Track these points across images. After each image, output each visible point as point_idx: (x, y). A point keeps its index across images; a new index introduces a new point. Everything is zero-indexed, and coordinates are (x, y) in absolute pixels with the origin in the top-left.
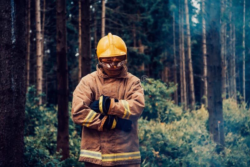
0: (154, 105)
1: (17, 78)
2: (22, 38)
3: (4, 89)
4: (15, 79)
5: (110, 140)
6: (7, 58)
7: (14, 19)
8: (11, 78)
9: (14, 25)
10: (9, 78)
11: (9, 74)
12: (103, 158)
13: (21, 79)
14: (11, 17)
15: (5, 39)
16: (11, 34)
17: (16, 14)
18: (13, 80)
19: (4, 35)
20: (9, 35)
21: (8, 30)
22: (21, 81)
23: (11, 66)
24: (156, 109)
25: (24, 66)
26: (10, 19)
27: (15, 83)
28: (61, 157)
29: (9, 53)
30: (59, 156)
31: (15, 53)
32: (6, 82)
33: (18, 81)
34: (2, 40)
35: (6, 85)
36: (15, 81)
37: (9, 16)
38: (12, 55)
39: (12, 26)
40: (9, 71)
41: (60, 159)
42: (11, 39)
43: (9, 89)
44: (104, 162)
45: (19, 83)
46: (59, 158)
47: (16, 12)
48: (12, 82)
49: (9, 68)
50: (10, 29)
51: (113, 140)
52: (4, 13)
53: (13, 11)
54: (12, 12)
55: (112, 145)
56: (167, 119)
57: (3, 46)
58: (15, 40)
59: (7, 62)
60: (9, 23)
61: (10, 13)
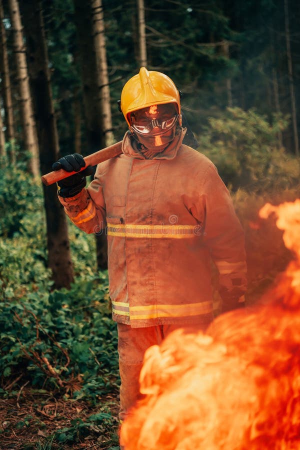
0: (243, 161)
5: (146, 281)
24: (248, 167)
28: (51, 283)
30: (48, 282)
41: (49, 288)
46: (48, 286)
55: (149, 288)
56: (272, 186)
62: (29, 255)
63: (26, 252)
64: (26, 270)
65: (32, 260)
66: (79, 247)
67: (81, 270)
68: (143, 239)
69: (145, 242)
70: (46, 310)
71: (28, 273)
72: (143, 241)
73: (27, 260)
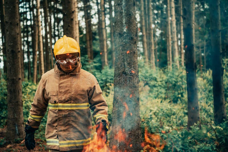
1: (129, 62)
2: (132, 26)
3: (120, 72)
4: (128, 63)
5: (66, 129)
6: (120, 45)
7: (125, 10)
8: (124, 62)
9: (125, 16)
10: (123, 62)
11: (123, 59)
12: (60, 144)
13: (133, 63)
14: (122, 9)
15: (119, 29)
16: (123, 24)
17: (126, 6)
18: (126, 64)
19: (118, 25)
20: (121, 25)
21: (120, 21)
22: (133, 64)
23: (124, 52)
25: (135, 50)
26: (122, 11)
27: (128, 66)
29: (122, 41)
31: (127, 40)
32: (121, 66)
33: (131, 64)
34: (116, 30)
35: (121, 68)
36: (128, 64)
37: (121, 8)
38: (124, 42)
39: (123, 17)
40: (122, 56)
42: (123, 28)
43: (123, 71)
44: (62, 148)
45: (131, 66)
47: (126, 4)
48: (126, 66)
49: (123, 53)
50: (122, 20)
51: (68, 129)
52: (117, 7)
53: (124, 3)
54: (123, 5)
55: (67, 133)
57: (117, 35)
58: (126, 29)
59: (121, 48)
60: (121, 14)
61: (121, 6)
62: (182, 112)
63: (180, 111)
64: (179, 120)
65: (183, 115)
66: (208, 110)
67: (208, 122)
68: (67, 110)
69: (67, 112)
70: (180, 139)
71: (180, 121)
72: (66, 111)
73: (181, 115)
